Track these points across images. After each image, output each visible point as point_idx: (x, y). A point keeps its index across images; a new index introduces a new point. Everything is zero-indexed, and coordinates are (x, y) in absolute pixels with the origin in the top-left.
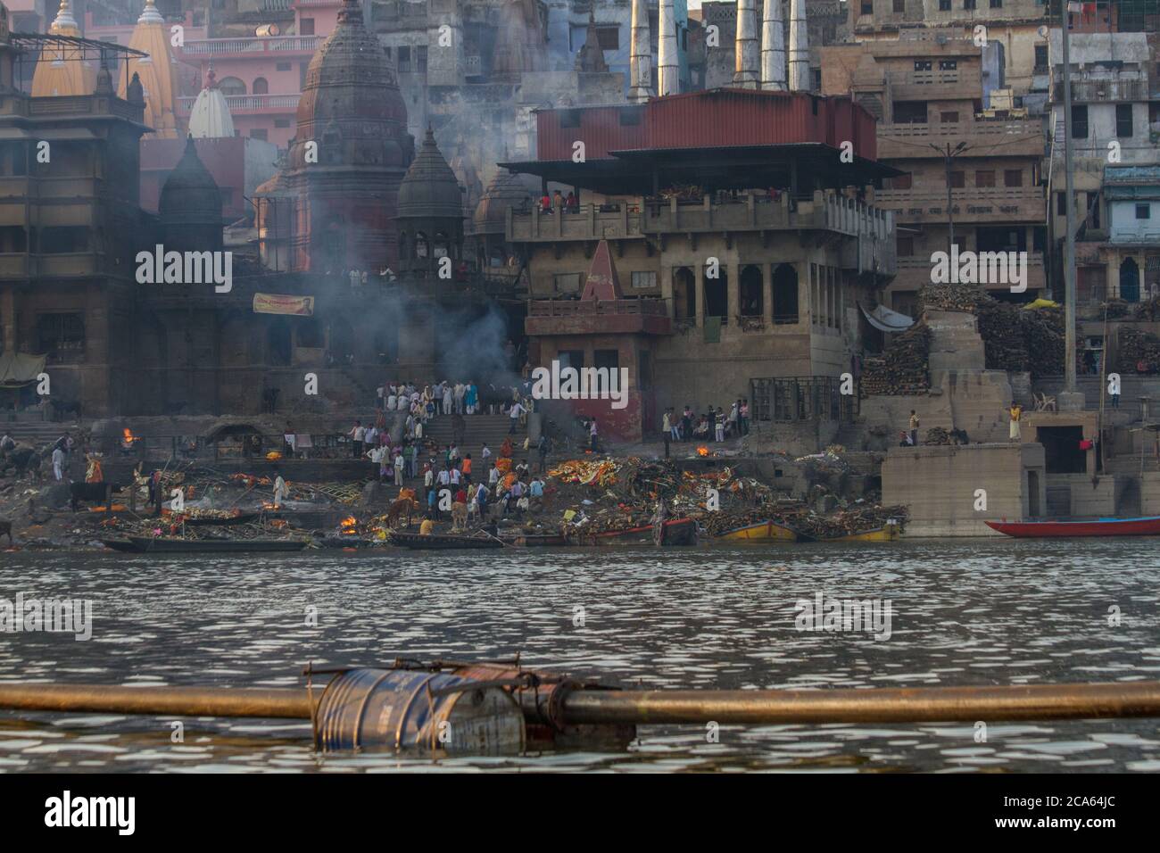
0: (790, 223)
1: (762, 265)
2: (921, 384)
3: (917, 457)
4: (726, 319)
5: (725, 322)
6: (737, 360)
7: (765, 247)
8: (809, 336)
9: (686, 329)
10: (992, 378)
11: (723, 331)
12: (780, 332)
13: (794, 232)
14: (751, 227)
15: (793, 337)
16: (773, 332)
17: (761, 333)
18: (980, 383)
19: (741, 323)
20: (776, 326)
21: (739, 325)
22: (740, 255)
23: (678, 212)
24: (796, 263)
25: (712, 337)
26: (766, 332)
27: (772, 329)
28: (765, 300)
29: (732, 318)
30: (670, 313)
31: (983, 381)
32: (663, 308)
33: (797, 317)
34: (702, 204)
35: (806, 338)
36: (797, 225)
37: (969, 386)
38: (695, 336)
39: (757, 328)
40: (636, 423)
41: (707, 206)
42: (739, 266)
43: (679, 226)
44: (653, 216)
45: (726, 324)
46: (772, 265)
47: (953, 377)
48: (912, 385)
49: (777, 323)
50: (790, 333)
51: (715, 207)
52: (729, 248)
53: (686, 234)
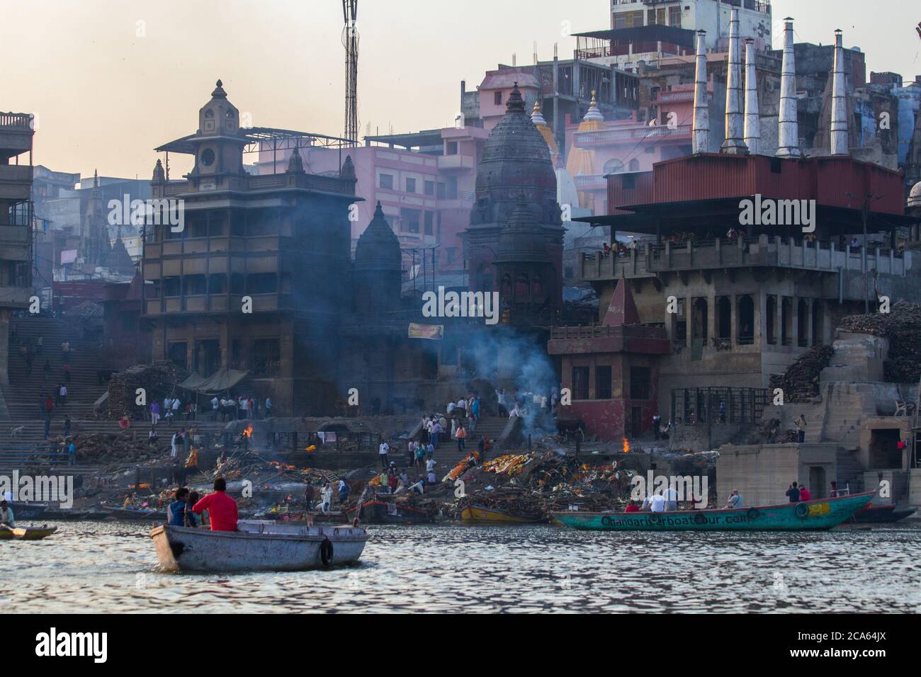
0: (743, 262)
1: (730, 296)
2: (808, 394)
3: (737, 454)
4: (706, 341)
5: (705, 343)
6: (712, 374)
7: (733, 282)
8: (760, 354)
9: (680, 349)
10: (858, 389)
11: (704, 351)
12: (742, 351)
13: (747, 268)
14: (718, 266)
15: (750, 355)
16: (736, 351)
17: (728, 352)
18: (848, 393)
19: (717, 344)
20: (739, 346)
21: (715, 345)
22: (716, 288)
23: (671, 255)
24: (752, 294)
25: (696, 356)
26: (733, 352)
27: (737, 349)
28: (732, 325)
29: (710, 340)
30: (670, 336)
31: (851, 391)
32: (664, 331)
33: (753, 339)
34: (686, 247)
35: (758, 356)
36: (748, 264)
37: (842, 394)
38: (685, 355)
39: (726, 348)
40: (621, 425)
41: (688, 250)
42: (716, 297)
43: (671, 265)
44: (656, 257)
45: (706, 345)
46: (737, 296)
47: (831, 387)
48: (803, 394)
49: (741, 344)
50: (747, 352)
51: (695, 250)
52: (709, 283)
53: (675, 272)
